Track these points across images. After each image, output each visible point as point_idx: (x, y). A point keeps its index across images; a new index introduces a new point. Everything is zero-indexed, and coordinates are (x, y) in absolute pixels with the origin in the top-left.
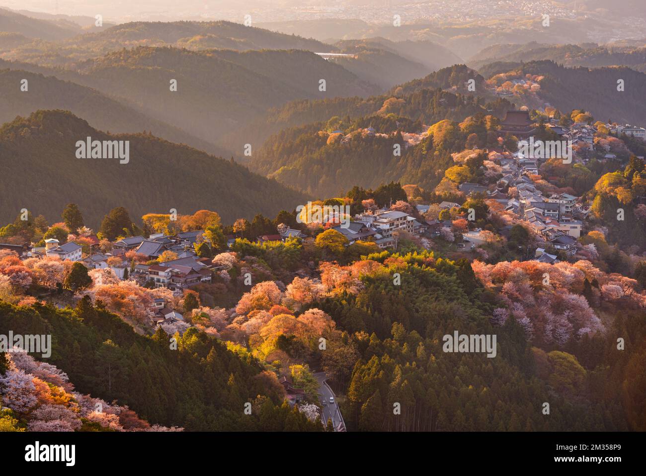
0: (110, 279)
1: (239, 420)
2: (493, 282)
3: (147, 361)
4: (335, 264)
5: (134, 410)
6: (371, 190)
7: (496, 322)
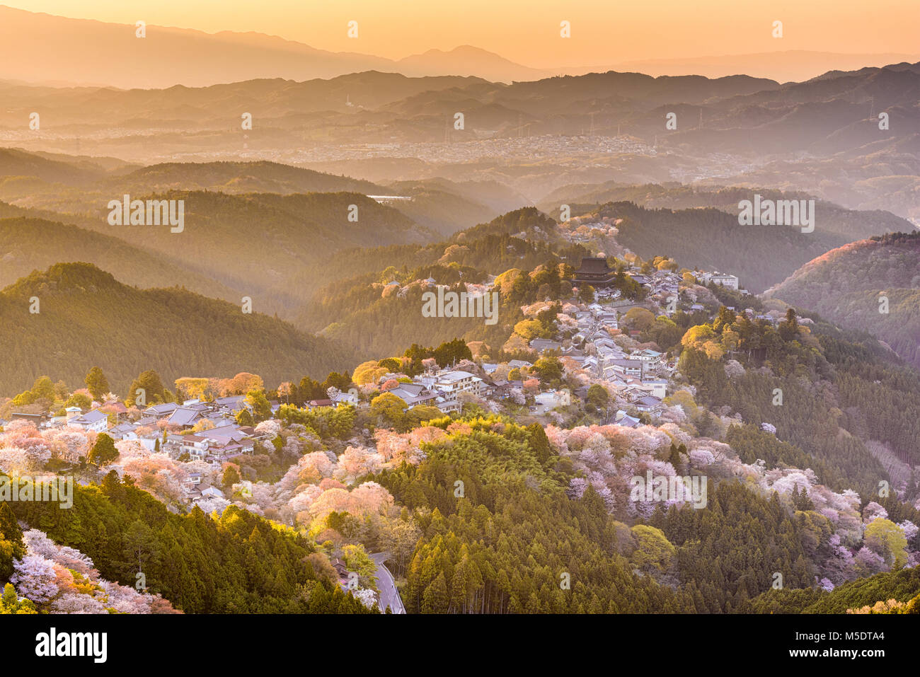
0: (139, 451)
1: (287, 608)
2: (570, 449)
3: (181, 543)
4: (392, 431)
5: (167, 599)
6: (432, 349)
7: (574, 493)
